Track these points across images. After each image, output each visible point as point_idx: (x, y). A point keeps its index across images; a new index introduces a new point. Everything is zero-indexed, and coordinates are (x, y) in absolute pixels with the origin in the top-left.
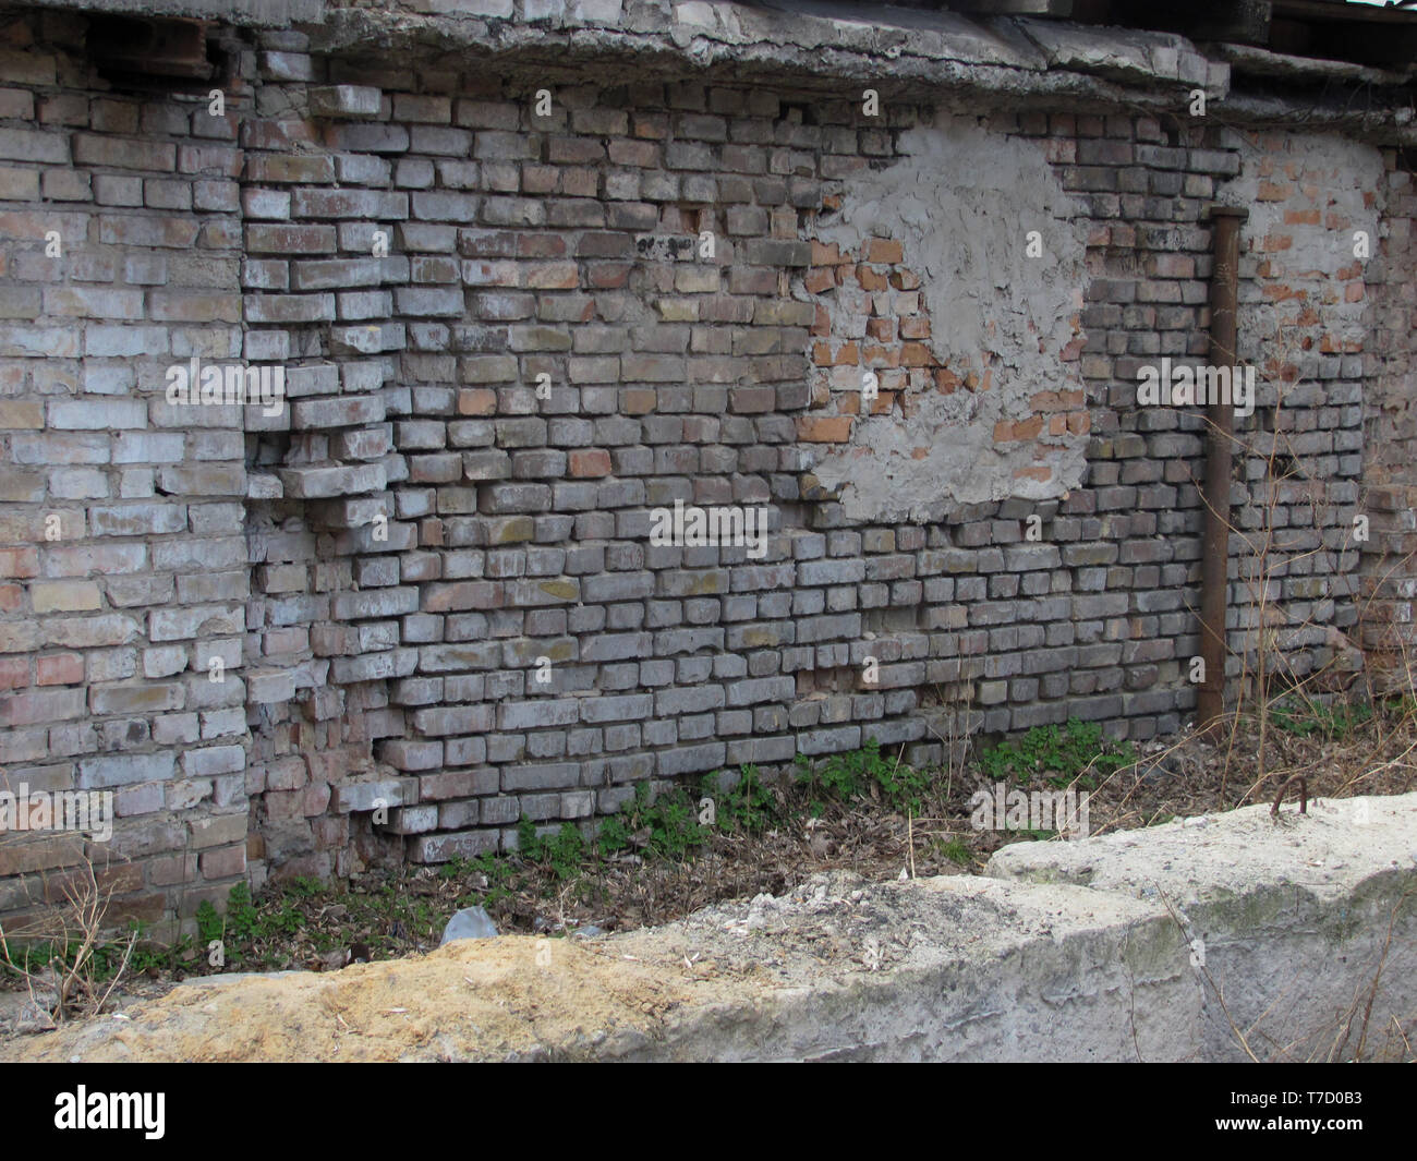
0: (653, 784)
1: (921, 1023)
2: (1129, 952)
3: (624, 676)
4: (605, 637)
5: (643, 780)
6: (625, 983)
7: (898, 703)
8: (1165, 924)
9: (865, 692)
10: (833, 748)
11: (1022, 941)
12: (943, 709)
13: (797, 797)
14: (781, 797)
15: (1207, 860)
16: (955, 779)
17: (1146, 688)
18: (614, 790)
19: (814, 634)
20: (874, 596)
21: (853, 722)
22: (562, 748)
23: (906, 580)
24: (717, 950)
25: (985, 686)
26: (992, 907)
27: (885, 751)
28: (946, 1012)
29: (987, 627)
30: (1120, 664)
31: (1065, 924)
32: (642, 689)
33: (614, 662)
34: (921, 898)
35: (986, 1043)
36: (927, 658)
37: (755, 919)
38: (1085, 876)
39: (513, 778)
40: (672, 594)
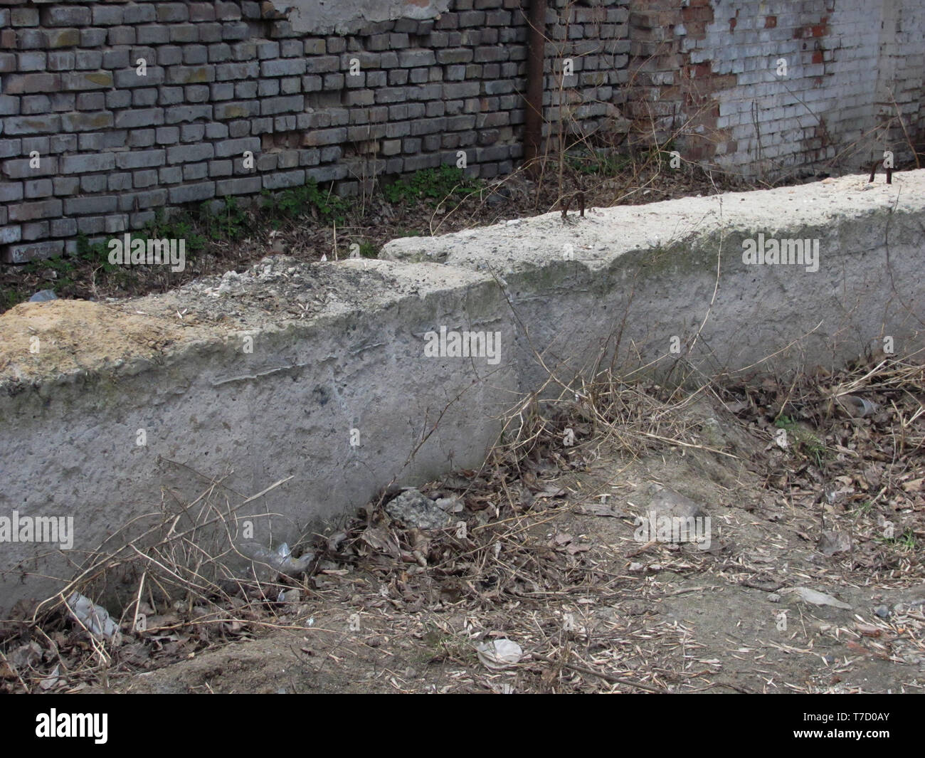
0: (167, 209)
1: (333, 351)
2: (468, 303)
3: (146, 138)
4: (131, 111)
5: (160, 207)
6: (137, 329)
7: (329, 155)
8: (491, 286)
9: (307, 147)
10: (287, 184)
11: (398, 298)
12: (358, 159)
13: (263, 217)
14: (252, 217)
15: (520, 247)
16: (367, 204)
17: (491, 144)
18: (141, 214)
19: (273, 109)
20: (312, 84)
21: (300, 167)
22: (104, 187)
23: (333, 73)
24: (198, 307)
25: (386, 143)
26: (379, 277)
27: (321, 186)
28: (350, 344)
29: (387, 104)
30: (474, 129)
31: (427, 287)
32: (157, 146)
33: (138, 128)
34: (334, 272)
35: (376, 363)
36: (348, 125)
37: (224, 286)
38: (443, 257)
39: (72, 206)
40: (177, 82)
